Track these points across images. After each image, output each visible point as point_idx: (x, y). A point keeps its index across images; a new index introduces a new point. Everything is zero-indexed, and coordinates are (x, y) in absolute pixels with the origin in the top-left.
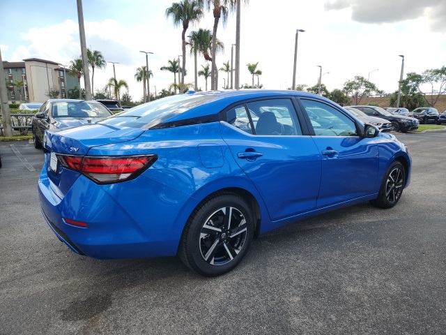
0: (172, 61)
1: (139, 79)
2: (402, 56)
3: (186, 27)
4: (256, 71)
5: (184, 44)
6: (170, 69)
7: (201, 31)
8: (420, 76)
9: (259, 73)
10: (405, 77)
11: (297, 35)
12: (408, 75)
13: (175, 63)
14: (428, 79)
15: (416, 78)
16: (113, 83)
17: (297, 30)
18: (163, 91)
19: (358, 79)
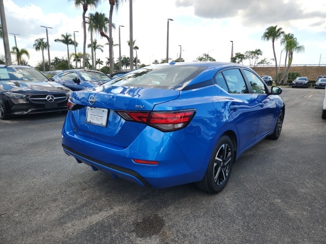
0: (65, 35)
1: (37, 48)
2: (232, 42)
3: (85, 9)
4: (134, 46)
5: (85, 23)
6: (63, 41)
7: (97, 14)
8: (243, 55)
9: (137, 48)
10: (234, 56)
11: (168, 22)
12: (236, 54)
13: (67, 36)
14: (248, 57)
15: (241, 56)
16: (15, 51)
17: (168, 19)
18: (56, 58)
19: (205, 56)
